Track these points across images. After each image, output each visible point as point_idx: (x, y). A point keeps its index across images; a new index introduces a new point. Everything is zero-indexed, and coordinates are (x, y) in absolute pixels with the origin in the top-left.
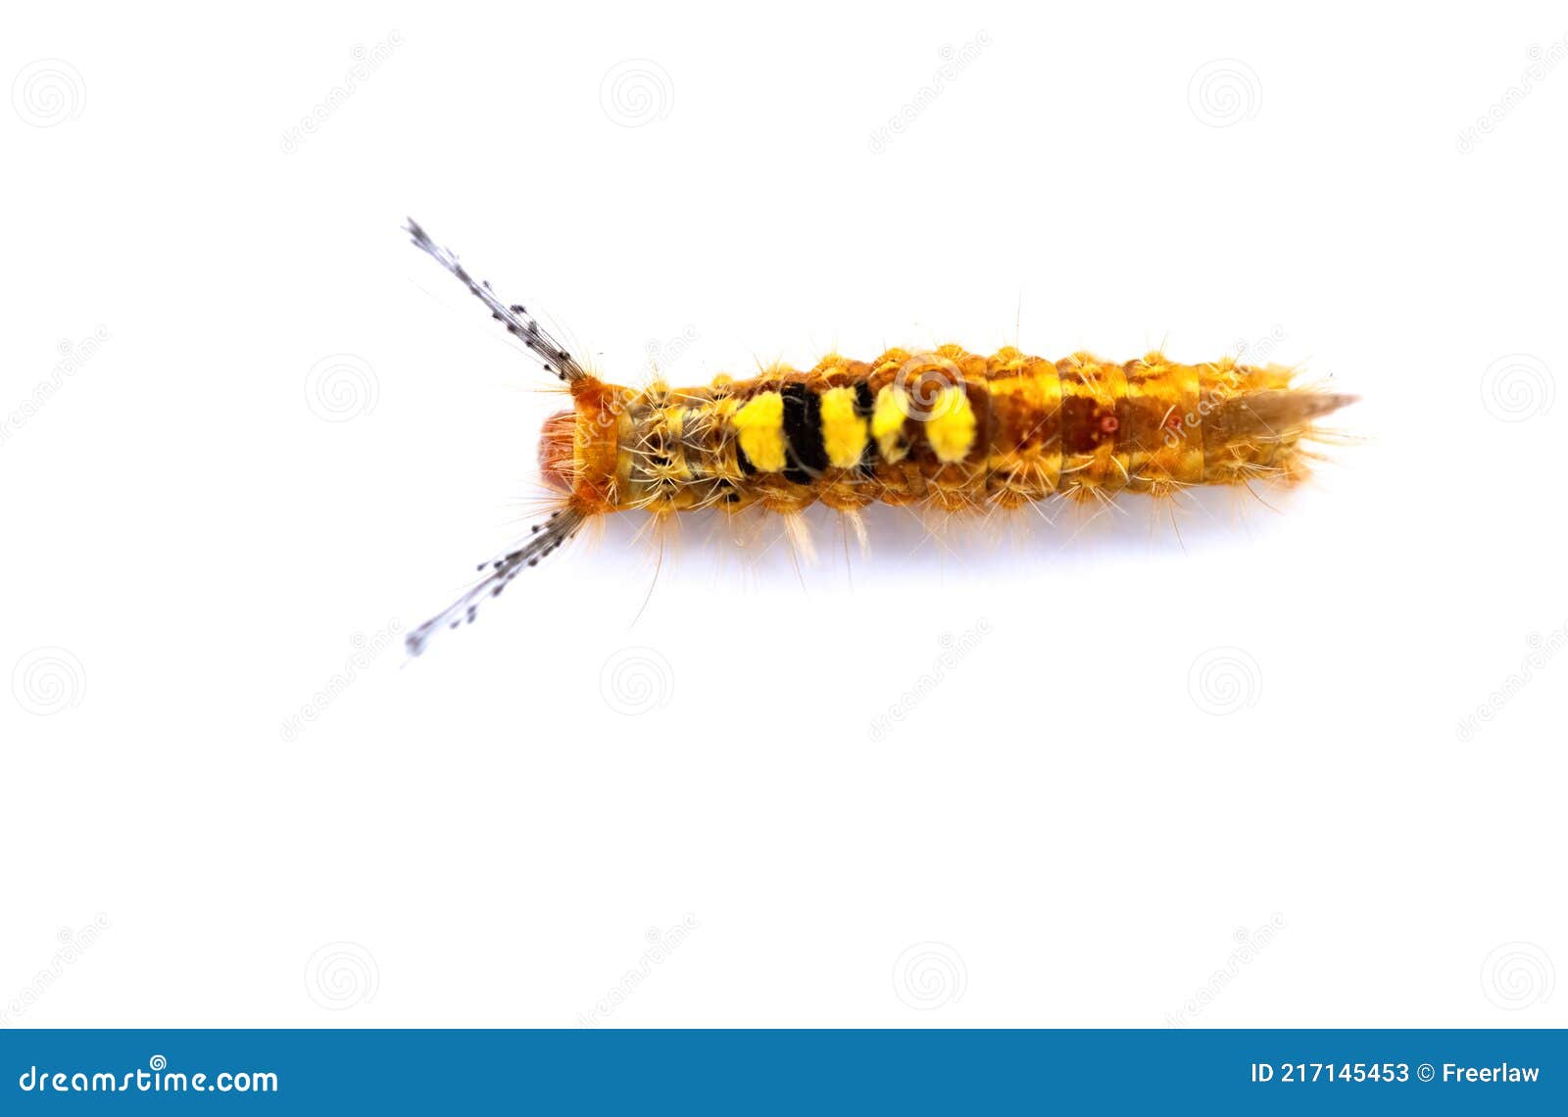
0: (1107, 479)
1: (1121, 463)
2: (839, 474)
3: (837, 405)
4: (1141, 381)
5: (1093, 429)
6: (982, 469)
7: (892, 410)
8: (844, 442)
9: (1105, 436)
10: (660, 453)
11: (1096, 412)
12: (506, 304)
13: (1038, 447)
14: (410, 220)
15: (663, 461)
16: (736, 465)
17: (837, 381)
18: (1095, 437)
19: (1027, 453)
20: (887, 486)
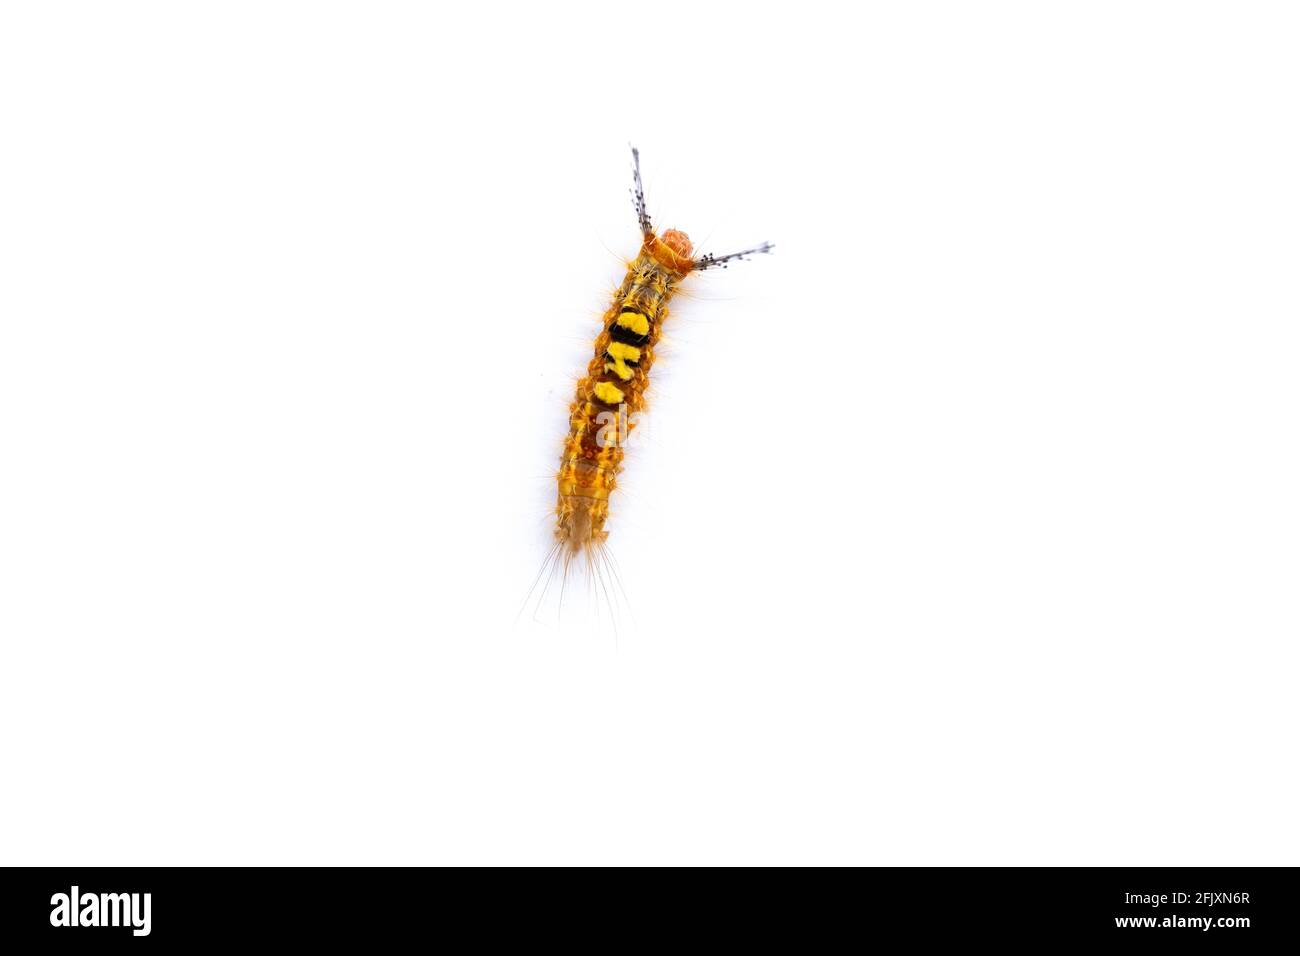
0: (569, 449)
1: (574, 456)
2: (608, 343)
3: (634, 353)
4: (604, 475)
5: (589, 448)
6: (588, 398)
7: (626, 373)
8: (617, 349)
9: (585, 451)
10: (649, 275)
11: (595, 451)
12: (731, 263)
13: (589, 423)
14: (773, 246)
15: (645, 275)
16: (628, 305)
17: (643, 357)
18: (586, 448)
19: (588, 418)
20: (597, 362)
